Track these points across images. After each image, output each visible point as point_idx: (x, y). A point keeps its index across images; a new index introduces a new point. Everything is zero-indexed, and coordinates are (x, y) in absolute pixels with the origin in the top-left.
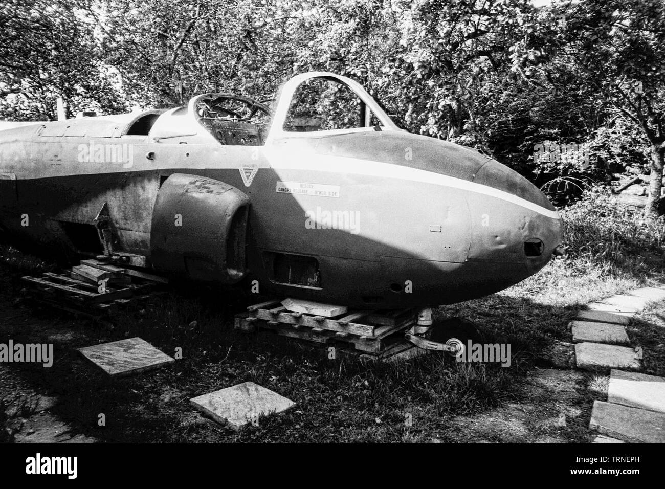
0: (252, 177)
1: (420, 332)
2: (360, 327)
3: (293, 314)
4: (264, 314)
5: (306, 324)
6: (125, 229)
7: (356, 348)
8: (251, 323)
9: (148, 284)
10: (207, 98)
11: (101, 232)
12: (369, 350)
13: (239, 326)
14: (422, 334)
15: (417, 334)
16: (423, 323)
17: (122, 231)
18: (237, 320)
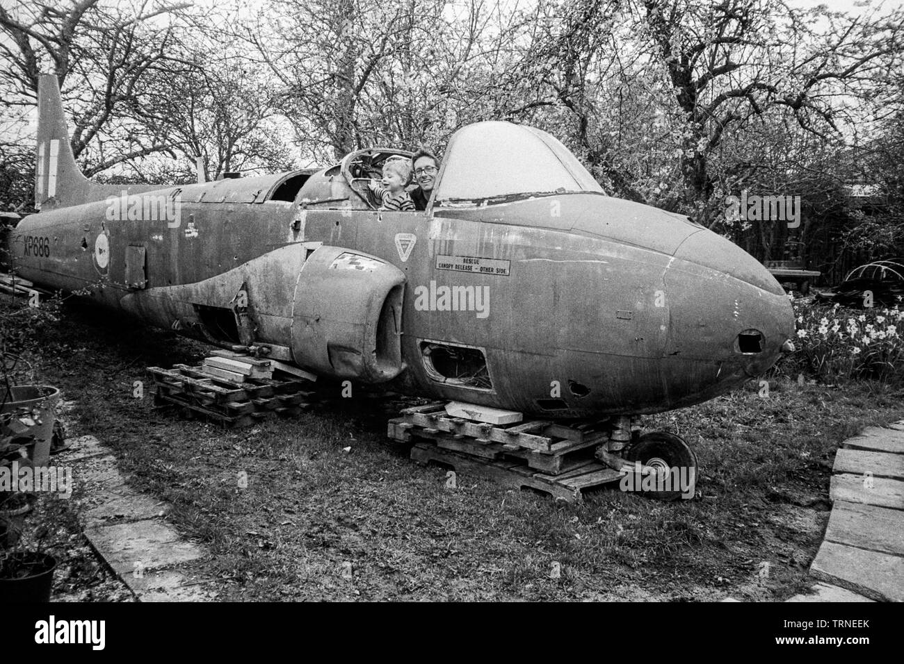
0: (409, 251)
1: (615, 449)
2: (533, 439)
3: (454, 420)
4: (421, 419)
5: (469, 433)
6: (267, 314)
7: (530, 465)
8: (407, 430)
9: (293, 381)
10: (364, 154)
11: (239, 317)
12: (545, 469)
13: (393, 433)
14: (619, 451)
15: (611, 452)
16: (619, 438)
17: (262, 315)
18: (391, 426)
